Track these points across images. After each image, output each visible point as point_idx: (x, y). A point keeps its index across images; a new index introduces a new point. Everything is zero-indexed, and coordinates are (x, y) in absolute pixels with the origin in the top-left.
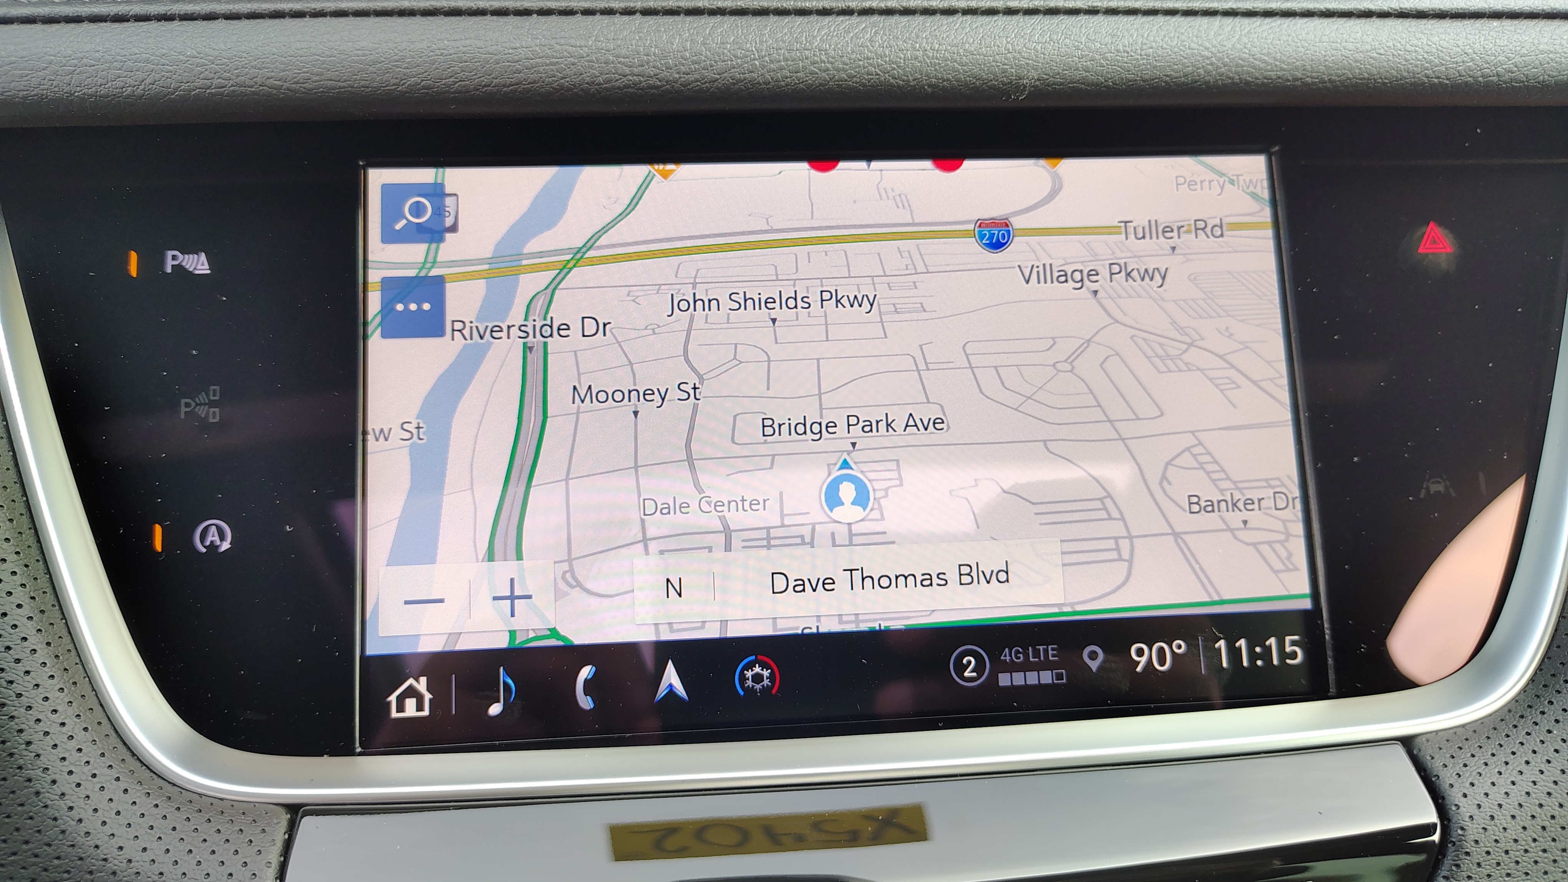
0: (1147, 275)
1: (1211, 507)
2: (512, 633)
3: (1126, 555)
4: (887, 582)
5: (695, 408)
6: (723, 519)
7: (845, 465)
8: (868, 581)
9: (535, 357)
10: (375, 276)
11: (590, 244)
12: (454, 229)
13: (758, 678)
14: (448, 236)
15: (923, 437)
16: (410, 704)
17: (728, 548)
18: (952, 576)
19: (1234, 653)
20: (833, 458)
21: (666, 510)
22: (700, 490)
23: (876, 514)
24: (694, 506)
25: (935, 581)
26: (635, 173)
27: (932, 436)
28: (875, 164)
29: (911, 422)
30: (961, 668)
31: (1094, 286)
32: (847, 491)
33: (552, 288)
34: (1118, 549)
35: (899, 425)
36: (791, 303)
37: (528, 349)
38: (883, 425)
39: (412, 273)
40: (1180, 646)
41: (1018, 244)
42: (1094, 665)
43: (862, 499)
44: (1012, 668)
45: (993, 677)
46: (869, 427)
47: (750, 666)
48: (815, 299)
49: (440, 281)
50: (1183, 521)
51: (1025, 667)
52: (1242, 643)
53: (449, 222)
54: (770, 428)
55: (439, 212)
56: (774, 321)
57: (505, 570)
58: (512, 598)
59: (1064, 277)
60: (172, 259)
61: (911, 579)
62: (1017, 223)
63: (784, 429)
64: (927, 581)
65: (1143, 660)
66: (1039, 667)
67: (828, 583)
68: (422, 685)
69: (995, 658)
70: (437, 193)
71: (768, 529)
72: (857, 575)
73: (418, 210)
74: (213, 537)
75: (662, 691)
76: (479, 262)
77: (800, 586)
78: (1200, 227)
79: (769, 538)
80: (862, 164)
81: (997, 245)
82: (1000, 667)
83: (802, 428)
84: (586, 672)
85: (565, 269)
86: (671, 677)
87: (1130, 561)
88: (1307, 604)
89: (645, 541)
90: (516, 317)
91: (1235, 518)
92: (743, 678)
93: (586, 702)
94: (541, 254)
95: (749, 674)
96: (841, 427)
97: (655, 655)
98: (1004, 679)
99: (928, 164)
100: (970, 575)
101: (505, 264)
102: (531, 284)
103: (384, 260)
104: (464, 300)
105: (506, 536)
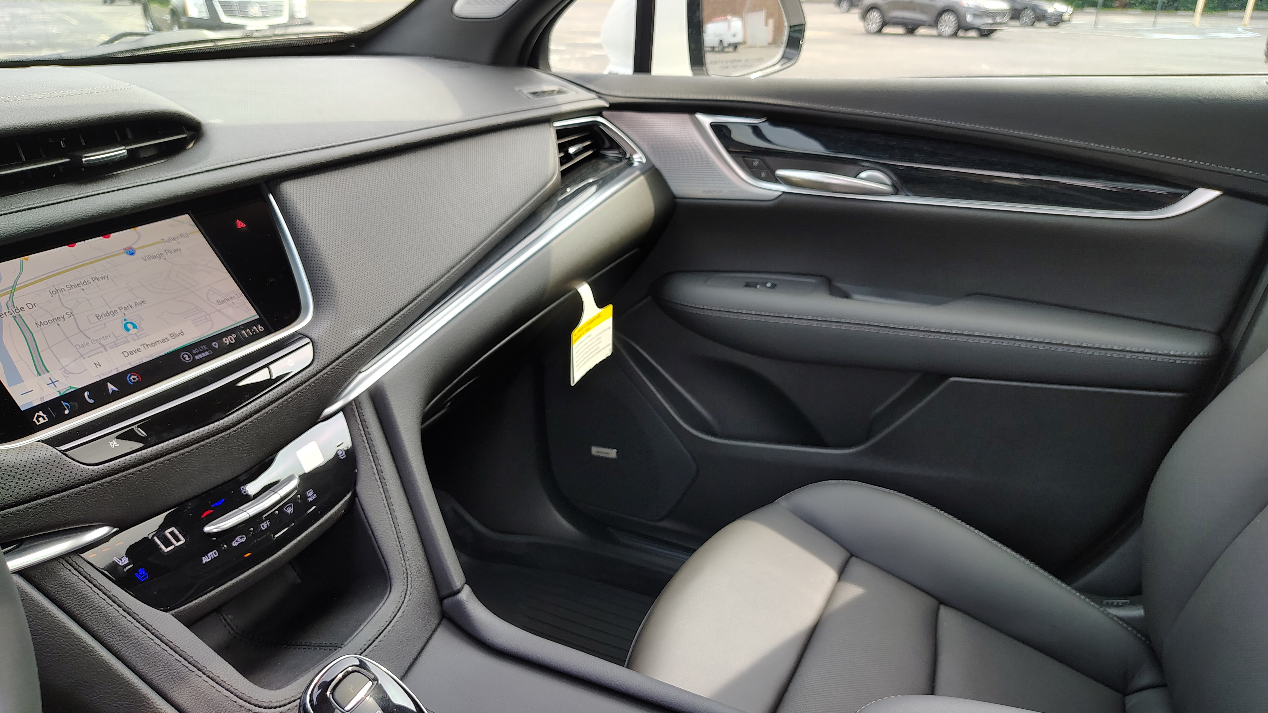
0: (175, 251)
1: (223, 302)
2: (59, 392)
3: (209, 319)
4: (153, 344)
5: (74, 318)
6: (100, 344)
7: (125, 320)
8: (149, 346)
9: (18, 319)
11: (15, 285)
13: (134, 379)
16: (41, 419)
17: (106, 350)
18: (169, 337)
19: (247, 333)
20: (121, 319)
21: (83, 346)
22: (90, 338)
23: (141, 329)
24: (90, 343)
25: (166, 340)
27: (143, 306)
28: (86, 241)
29: (136, 304)
30: (184, 359)
31: (164, 257)
32: (130, 326)
33: (11, 299)
34: (206, 318)
35: (133, 305)
36: (85, 283)
37: (14, 317)
38: (129, 307)
40: (234, 336)
41: (137, 252)
42: (217, 347)
43: (135, 327)
44: (197, 354)
45: (194, 358)
46: (126, 309)
47: (130, 377)
48: (91, 281)
50: (219, 307)
51: (200, 353)
52: (248, 330)
54: (99, 317)
56: (83, 289)
57: (46, 376)
58: (53, 383)
59: (155, 257)
61: (160, 342)
62: (134, 247)
63: (103, 316)
64: (163, 341)
65: (228, 342)
66: (204, 351)
67: (138, 350)
68: (41, 413)
69: (192, 353)
71: (114, 342)
72: (145, 346)
75: (111, 392)
77: (131, 353)
78: (182, 236)
79: (116, 344)
80: (83, 242)
81: (132, 254)
82: (194, 355)
83: (108, 314)
84: (86, 394)
85: (12, 293)
86: (111, 387)
87: (211, 320)
88: (258, 317)
89: (82, 356)
90: (5, 310)
91: (230, 302)
92: (130, 380)
93: (91, 401)
94: (2, 291)
95: (131, 378)
96: (118, 311)
97: (102, 383)
98: (197, 357)
99: (101, 238)
100: (173, 336)
102: (4, 299)
105: (41, 369)
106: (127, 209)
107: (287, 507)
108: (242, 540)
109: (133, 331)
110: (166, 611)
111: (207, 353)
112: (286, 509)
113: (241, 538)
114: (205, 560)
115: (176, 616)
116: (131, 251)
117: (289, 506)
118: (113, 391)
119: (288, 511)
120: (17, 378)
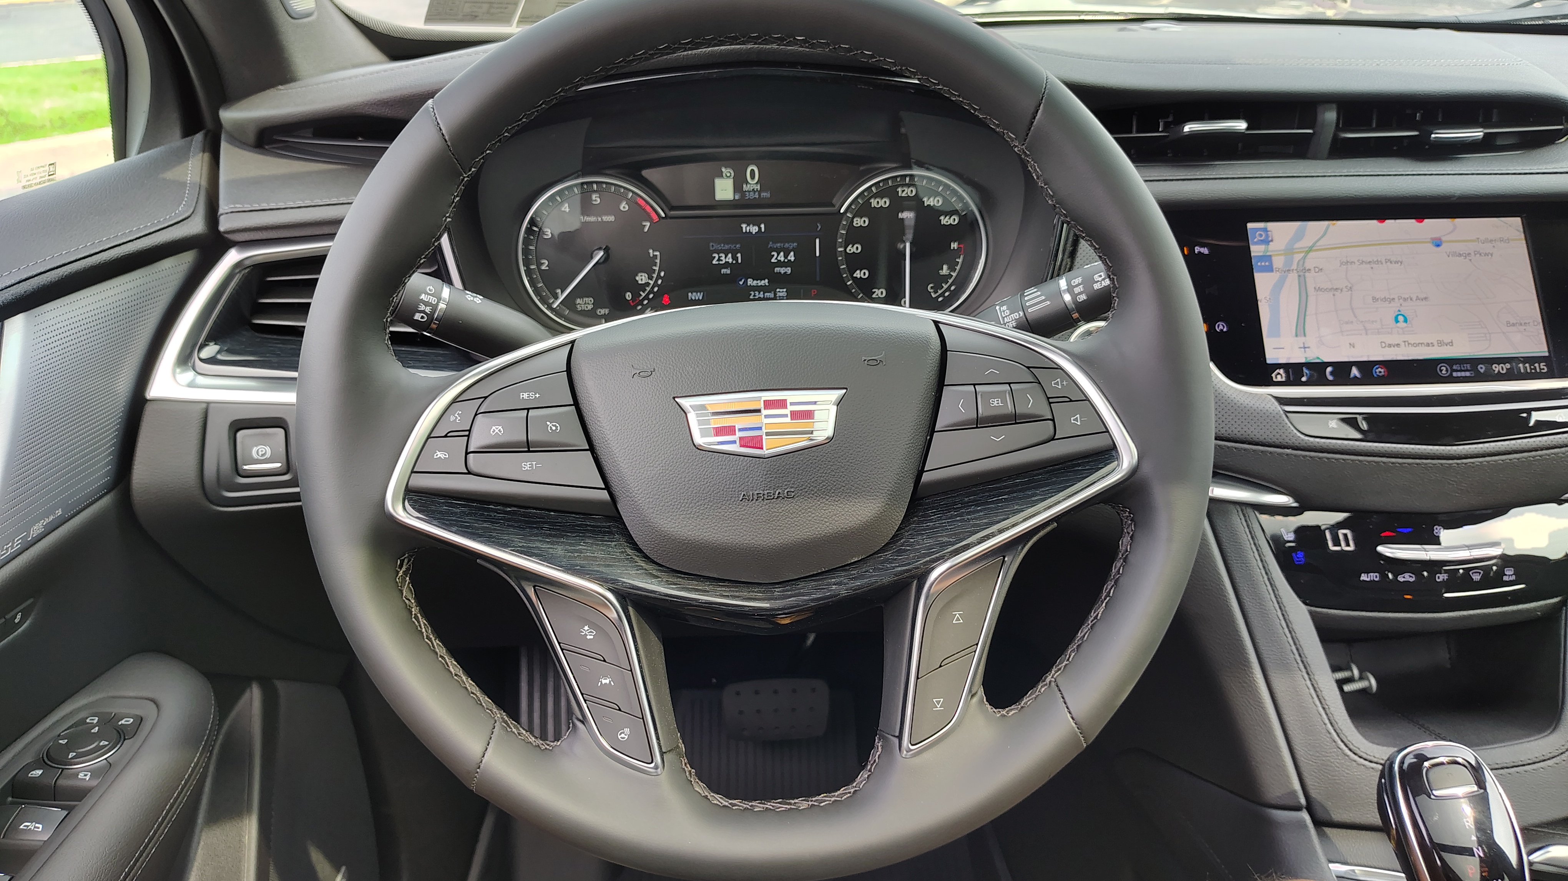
0: (1486, 254)
1: (1514, 325)
2: (1306, 358)
3: (1489, 339)
4: (1416, 345)
5: (1351, 294)
6: (1364, 326)
7: (1399, 311)
8: (1410, 345)
9: (1302, 278)
10: (1254, 255)
11: (1314, 246)
12: (1272, 241)
13: (1380, 372)
14: (1271, 243)
15: (1422, 303)
16: (1279, 376)
17: (1367, 334)
18: (1436, 343)
19: (1525, 368)
20: (1396, 309)
21: (1347, 323)
22: (1357, 318)
23: (1410, 325)
24: (1355, 322)
25: (1430, 345)
26: (1326, 223)
27: (1424, 303)
28: (1397, 221)
29: (1418, 298)
30: (1441, 371)
31: (1470, 258)
32: (1401, 318)
33: (1304, 258)
34: (1485, 337)
35: (1414, 299)
36: (1377, 263)
37: (1299, 276)
38: (1409, 299)
39: (1261, 254)
40: (1508, 366)
41: (1444, 246)
42: (1482, 369)
43: (1406, 321)
44: (1457, 371)
45: (1451, 374)
46: (1405, 300)
47: (1377, 368)
48: (1384, 261)
49: (1270, 256)
50: (1506, 329)
51: (1461, 371)
52: (1527, 365)
53: (1270, 239)
54: (1375, 299)
55: (1267, 236)
56: (1372, 268)
57: (1301, 339)
58: (1305, 348)
59: (1460, 255)
60: (1197, 249)
61: (1424, 345)
62: (1443, 239)
63: (1379, 300)
64: (1428, 345)
65: (1497, 370)
66: (1465, 371)
67: (1398, 345)
68: (1281, 371)
69: (1451, 368)
70: (1265, 230)
71: (1378, 329)
72: (1407, 343)
73: (1261, 235)
74: (1221, 327)
75: (1352, 375)
76: (1280, 251)
77: (1390, 346)
78: (1501, 240)
79: (1379, 332)
80: (1393, 221)
81: (1438, 246)
82: (1453, 370)
83: (1385, 299)
84: (1329, 369)
85: (1307, 252)
86: (1355, 372)
87: (1491, 341)
88: (1547, 354)
89: (1342, 332)
90: (1294, 267)
91: (1521, 328)
92: (1376, 372)
93: (1330, 378)
94: (1299, 248)
95: (1377, 371)
96: (1397, 300)
97: (1349, 365)
98: (1455, 374)
99: (1413, 221)
100: (1441, 343)
101: (1289, 252)
102: (1298, 257)
103: (1256, 250)
104: (1278, 262)
105: (1301, 330)
106: (1455, 196)
107: (1475, 573)
108: (1410, 580)
109: (1402, 324)
110: (1306, 604)
111: (1468, 374)
112: (1473, 573)
113: (1410, 576)
114: (1364, 577)
115: (1311, 613)
116: (1438, 242)
117: (1477, 572)
118: (1356, 377)
119: (1474, 577)
120: (1276, 334)
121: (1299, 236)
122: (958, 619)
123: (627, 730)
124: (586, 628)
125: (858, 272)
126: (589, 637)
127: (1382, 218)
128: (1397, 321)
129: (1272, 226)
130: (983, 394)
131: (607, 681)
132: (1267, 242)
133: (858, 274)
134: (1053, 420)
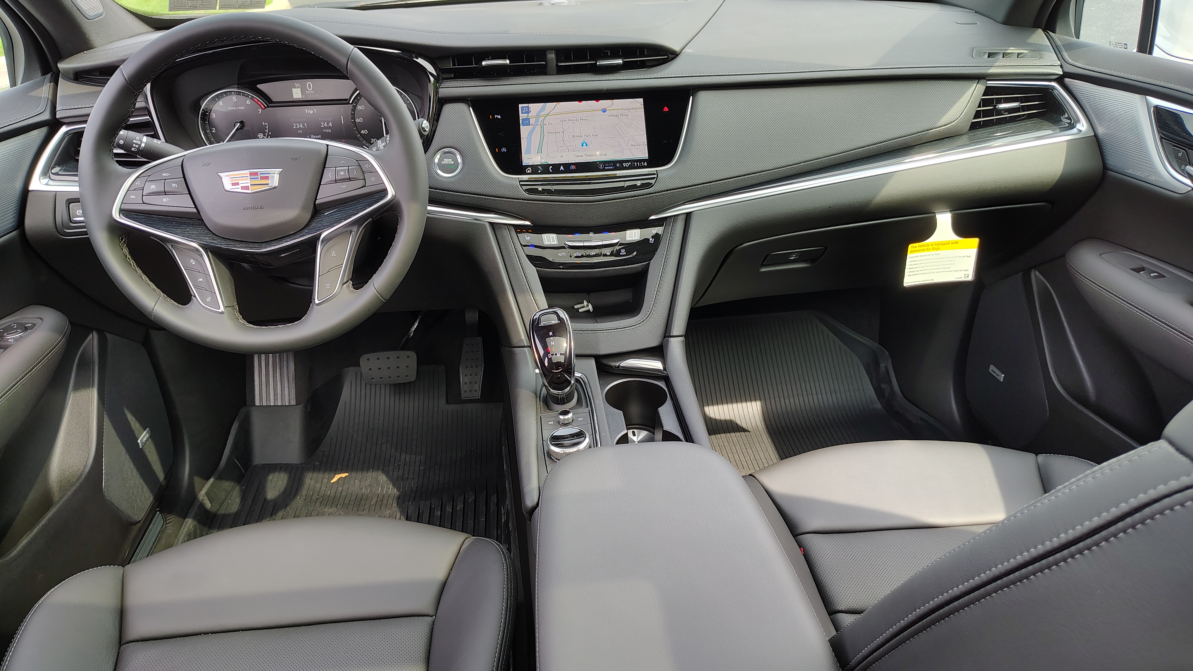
0: (626, 115)
1: (635, 146)
2: (541, 162)
4: (590, 156)
5: (564, 134)
6: (568, 148)
9: (542, 128)
10: (520, 118)
11: (549, 113)
14: (530, 113)
15: (595, 137)
16: (529, 171)
17: (568, 151)
19: (637, 164)
20: (583, 140)
21: (561, 147)
22: (565, 144)
23: (588, 147)
24: (564, 146)
26: (555, 103)
28: (587, 102)
29: (593, 135)
30: (600, 166)
31: (618, 117)
32: (584, 144)
33: (544, 119)
34: (621, 151)
35: (591, 136)
36: (576, 120)
37: (541, 127)
38: (589, 136)
39: (526, 118)
40: (630, 163)
41: (607, 112)
42: (618, 166)
43: (586, 145)
44: (607, 166)
45: (604, 167)
46: (587, 136)
48: (579, 119)
49: (529, 119)
50: (631, 148)
51: (609, 166)
52: (638, 163)
53: (530, 111)
54: (574, 136)
55: (528, 110)
56: (574, 123)
57: (540, 155)
58: (541, 158)
59: (614, 116)
60: (496, 116)
61: (593, 155)
62: (607, 109)
63: (576, 136)
64: (595, 155)
65: (625, 165)
66: (611, 166)
67: (582, 156)
68: (530, 169)
69: (605, 165)
70: (528, 107)
71: (574, 149)
72: (586, 155)
73: (526, 110)
74: (504, 150)
75: (561, 170)
76: (534, 116)
77: (578, 156)
78: (634, 108)
80: (585, 102)
81: (604, 112)
83: (578, 136)
84: (551, 167)
85: (546, 116)
86: (562, 168)
87: (623, 153)
88: (647, 158)
89: (558, 151)
90: (539, 123)
91: (638, 147)
92: (571, 168)
93: (551, 171)
94: (542, 115)
96: (584, 136)
97: (560, 165)
98: (606, 168)
99: (595, 101)
100: (601, 155)
101: (538, 116)
102: (541, 119)
103: (522, 116)
104: (532, 121)
105: (540, 151)
107: (607, 251)
109: (585, 147)
110: (535, 267)
111: (612, 168)
113: (579, 253)
114: (559, 254)
116: (605, 110)
118: (562, 170)
120: (529, 152)
121: (543, 109)
122: (334, 254)
123: (210, 298)
124: (192, 260)
125: (363, 131)
126: (193, 264)
127: (580, 101)
128: (583, 146)
129: (530, 105)
130: (338, 170)
131: (201, 280)
132: (528, 112)
133: (363, 132)
134: (365, 179)
